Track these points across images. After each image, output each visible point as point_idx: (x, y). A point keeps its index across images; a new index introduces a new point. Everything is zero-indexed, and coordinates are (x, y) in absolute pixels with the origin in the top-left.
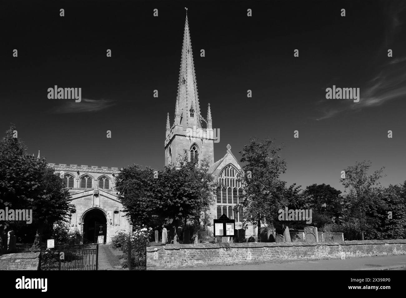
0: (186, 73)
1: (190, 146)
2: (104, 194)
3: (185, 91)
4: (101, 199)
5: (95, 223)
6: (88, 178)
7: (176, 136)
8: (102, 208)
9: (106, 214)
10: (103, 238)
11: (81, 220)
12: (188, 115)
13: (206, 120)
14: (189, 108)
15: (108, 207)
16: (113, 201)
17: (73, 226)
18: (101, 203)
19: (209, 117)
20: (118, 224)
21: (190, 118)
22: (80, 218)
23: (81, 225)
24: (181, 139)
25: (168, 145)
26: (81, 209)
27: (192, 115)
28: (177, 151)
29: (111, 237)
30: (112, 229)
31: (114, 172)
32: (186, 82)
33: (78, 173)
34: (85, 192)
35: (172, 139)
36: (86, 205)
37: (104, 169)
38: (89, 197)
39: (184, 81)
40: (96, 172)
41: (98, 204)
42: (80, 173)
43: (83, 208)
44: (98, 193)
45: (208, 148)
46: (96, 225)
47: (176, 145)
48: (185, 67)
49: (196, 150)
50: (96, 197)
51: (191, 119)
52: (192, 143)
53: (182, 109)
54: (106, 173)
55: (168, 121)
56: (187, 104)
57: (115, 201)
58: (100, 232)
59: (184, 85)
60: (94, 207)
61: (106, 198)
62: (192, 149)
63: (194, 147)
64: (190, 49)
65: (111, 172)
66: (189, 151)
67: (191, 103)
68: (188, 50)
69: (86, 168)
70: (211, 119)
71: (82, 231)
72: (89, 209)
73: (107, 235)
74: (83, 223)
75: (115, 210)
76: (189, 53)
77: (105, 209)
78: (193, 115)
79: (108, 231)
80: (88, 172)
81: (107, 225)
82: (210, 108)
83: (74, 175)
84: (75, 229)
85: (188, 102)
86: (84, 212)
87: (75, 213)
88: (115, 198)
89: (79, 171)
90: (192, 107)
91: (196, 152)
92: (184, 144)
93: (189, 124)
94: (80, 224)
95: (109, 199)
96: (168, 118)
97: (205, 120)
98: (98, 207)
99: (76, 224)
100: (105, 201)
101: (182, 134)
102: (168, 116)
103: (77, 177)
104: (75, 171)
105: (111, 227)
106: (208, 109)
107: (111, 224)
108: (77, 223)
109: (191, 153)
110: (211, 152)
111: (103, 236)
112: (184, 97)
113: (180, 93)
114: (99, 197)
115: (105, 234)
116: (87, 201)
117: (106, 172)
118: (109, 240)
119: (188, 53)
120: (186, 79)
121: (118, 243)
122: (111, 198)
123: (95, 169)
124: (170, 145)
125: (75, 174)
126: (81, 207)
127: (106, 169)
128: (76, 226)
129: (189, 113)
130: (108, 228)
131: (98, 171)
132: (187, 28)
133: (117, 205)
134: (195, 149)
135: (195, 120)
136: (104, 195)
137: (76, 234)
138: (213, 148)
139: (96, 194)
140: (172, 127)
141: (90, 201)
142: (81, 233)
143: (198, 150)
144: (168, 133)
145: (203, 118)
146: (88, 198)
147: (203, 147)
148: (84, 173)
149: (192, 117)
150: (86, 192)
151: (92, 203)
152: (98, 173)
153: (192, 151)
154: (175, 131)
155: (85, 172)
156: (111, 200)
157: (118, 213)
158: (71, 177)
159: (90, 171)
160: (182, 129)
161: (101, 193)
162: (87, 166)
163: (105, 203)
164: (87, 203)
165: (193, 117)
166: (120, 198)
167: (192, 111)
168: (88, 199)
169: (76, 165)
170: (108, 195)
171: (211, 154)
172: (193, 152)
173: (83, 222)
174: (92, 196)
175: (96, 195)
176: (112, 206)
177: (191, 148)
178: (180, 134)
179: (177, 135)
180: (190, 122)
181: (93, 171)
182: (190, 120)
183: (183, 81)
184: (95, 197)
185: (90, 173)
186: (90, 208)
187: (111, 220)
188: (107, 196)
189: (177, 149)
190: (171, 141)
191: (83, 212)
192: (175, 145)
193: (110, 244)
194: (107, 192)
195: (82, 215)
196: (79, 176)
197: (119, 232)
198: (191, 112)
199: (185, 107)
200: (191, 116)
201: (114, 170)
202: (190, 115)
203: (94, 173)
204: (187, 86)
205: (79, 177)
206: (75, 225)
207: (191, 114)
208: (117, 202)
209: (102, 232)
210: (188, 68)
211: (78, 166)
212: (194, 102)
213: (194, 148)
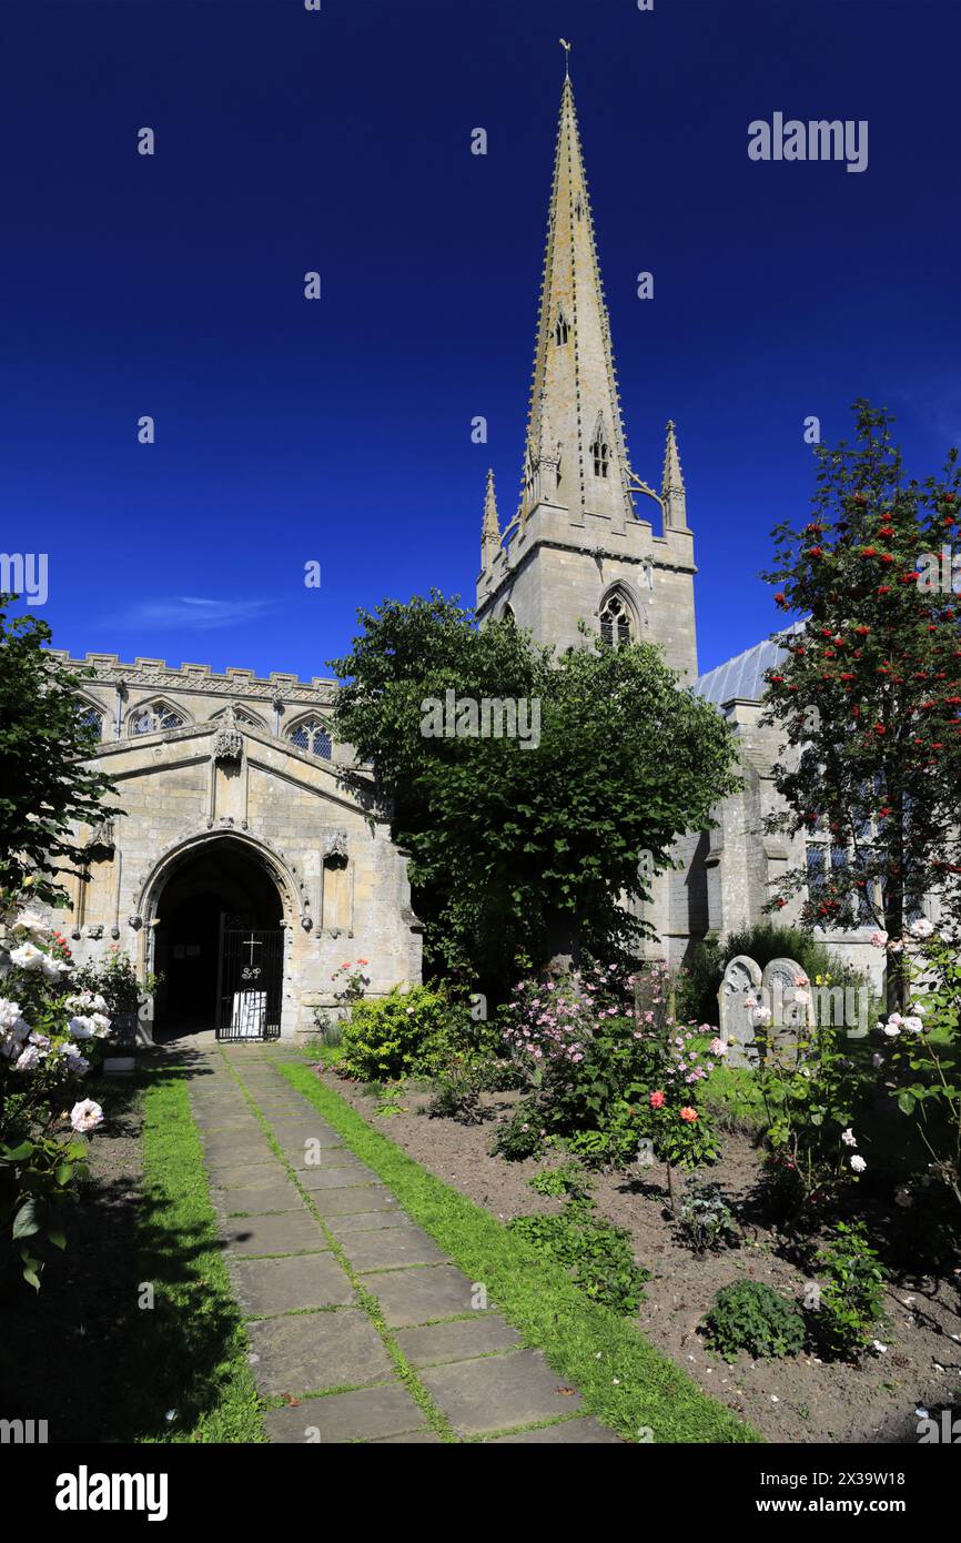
0: (571, 296)
1: (600, 594)
2: (272, 758)
3: (568, 369)
4: (252, 787)
5: (222, 920)
6: (165, 717)
7: (543, 550)
8: (260, 838)
9: (283, 871)
10: (263, 1005)
11: (145, 901)
12: (583, 466)
13: (659, 490)
14: (588, 441)
15: (290, 832)
16: (317, 801)
17: (97, 938)
18: (253, 810)
19: (674, 477)
20: (345, 925)
21: (593, 481)
22: (140, 888)
23: (142, 930)
24: (562, 562)
25: (494, 597)
26: (143, 838)
27: (601, 469)
28: (545, 614)
29: (308, 1000)
30: (315, 955)
31: (281, 693)
32: (570, 334)
33: (122, 690)
34: (168, 742)
35: (518, 566)
36: (168, 820)
37: (237, 680)
38: (189, 770)
39: (563, 332)
40: (201, 693)
41: (239, 816)
42: (131, 692)
43: (153, 834)
44: (240, 753)
45: (673, 606)
46: (222, 930)
47: (543, 589)
48: (568, 275)
49: (622, 612)
50: (229, 775)
51: (596, 485)
52: (608, 583)
53: (559, 445)
54: (247, 697)
55: (491, 504)
56: (579, 422)
57: (326, 802)
58: (246, 970)
59: (563, 345)
60: (213, 829)
61: (282, 784)
62: (606, 608)
63: (615, 601)
64: (583, 202)
65: (269, 693)
66: (596, 615)
67: (595, 418)
68: (574, 206)
69: (157, 670)
70: (681, 485)
71: (151, 966)
72: (191, 841)
73: (287, 988)
74: (154, 922)
75: (329, 849)
76: (579, 220)
77: (277, 845)
78: (605, 468)
79: (289, 968)
80: (166, 688)
81: (286, 931)
82: (676, 441)
83: (104, 699)
84: (110, 956)
85: (581, 414)
86: (163, 854)
87: (111, 858)
88: (328, 783)
89: (124, 684)
90: (600, 436)
91: (622, 620)
92: (574, 583)
93: (590, 503)
94: (137, 925)
95: (297, 789)
96: (491, 492)
97: (652, 492)
98: (237, 828)
99: (113, 926)
100: (273, 795)
101: (568, 543)
102: (490, 482)
103: (117, 711)
104: (109, 684)
105: (307, 947)
106: (665, 444)
107: (308, 929)
108: (123, 919)
109: (603, 627)
110: (685, 625)
111: (264, 994)
112: (566, 394)
113: (548, 379)
114: (243, 773)
115: (271, 984)
116: (176, 793)
117: (247, 693)
118: (295, 1016)
119: (575, 216)
120: (570, 322)
121: (383, 1051)
122: (305, 781)
123: (200, 677)
124: (505, 597)
125: (109, 696)
126: (145, 825)
127: (245, 681)
128: (116, 937)
129: (589, 459)
130: (288, 951)
131: (211, 687)
132: (568, 121)
133: (338, 824)
134: (617, 610)
135: (612, 490)
136: (271, 763)
137: (117, 981)
138: (692, 608)
139: (229, 758)
140: (508, 528)
141: (195, 794)
142: (140, 979)
143: (631, 615)
144: (490, 549)
145: (644, 484)
146: (185, 779)
147: (651, 601)
148: (149, 694)
149: (600, 478)
150: (174, 745)
151: (206, 806)
152: (212, 694)
153: (606, 615)
154: (532, 532)
155: (151, 688)
156: (306, 793)
157: (344, 866)
158: (91, 711)
159: (175, 683)
160: (567, 521)
161: (252, 750)
162: (162, 662)
163: (273, 808)
164: (178, 805)
165: (604, 475)
166: (351, 780)
167: (599, 449)
168: (183, 784)
169: (113, 658)
170: (292, 765)
171: (685, 631)
172: (610, 622)
173: (154, 913)
174: (207, 767)
175: (229, 763)
176: (313, 830)
177: (602, 607)
178: (559, 541)
179: (546, 544)
180: (593, 496)
181: (187, 685)
182: (592, 489)
183: (558, 332)
184: (220, 773)
185: (173, 696)
186: (194, 835)
187: (307, 903)
188: (286, 770)
189: (546, 604)
190: (513, 575)
191: (155, 856)
192: (534, 591)
193: (303, 1039)
194: (284, 747)
195: (147, 872)
196: (125, 707)
197: (352, 971)
198: (596, 454)
199: (572, 436)
200: (597, 474)
201: (280, 684)
202: (592, 469)
203: (191, 697)
204: (577, 350)
205: (124, 712)
206: (107, 932)
207: (597, 465)
208: (336, 806)
209: (256, 971)
210: (577, 279)
211: (120, 660)
212: (608, 415)
213: (615, 608)
